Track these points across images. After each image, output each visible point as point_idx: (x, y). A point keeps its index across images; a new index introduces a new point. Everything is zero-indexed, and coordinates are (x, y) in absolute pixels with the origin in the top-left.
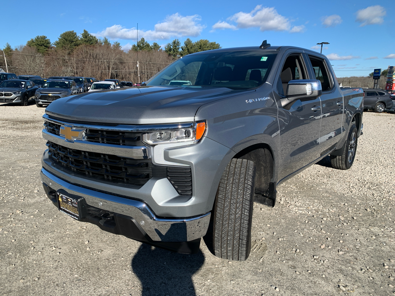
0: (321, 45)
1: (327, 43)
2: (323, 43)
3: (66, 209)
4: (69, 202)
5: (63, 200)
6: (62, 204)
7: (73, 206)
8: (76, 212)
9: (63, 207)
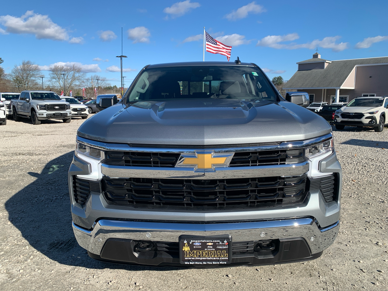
0: (120, 58)
1: (126, 57)
2: (121, 56)
3: (200, 256)
4: (209, 247)
5: (195, 247)
6: (190, 253)
7: (217, 250)
8: (222, 256)
9: (192, 257)
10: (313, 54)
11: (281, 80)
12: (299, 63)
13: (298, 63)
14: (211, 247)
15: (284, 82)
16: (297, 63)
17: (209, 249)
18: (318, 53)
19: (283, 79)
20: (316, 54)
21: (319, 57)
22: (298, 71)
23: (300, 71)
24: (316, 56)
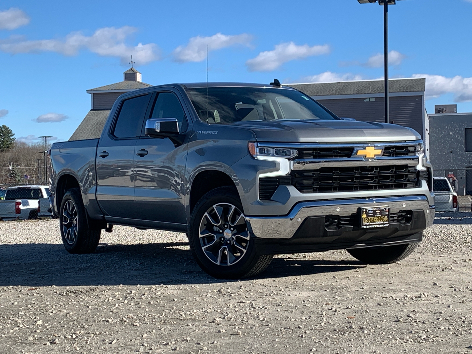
3: (372, 222)
4: (377, 214)
5: (369, 215)
6: (366, 219)
7: (382, 216)
8: (385, 221)
9: (367, 223)
10: (124, 72)
11: (8, 137)
12: (94, 90)
13: (91, 90)
14: (379, 214)
15: (17, 143)
16: (88, 92)
17: (377, 216)
18: (135, 69)
19: (13, 133)
20: (131, 72)
21: (139, 78)
22: (91, 110)
23: (97, 111)
24: (130, 76)
